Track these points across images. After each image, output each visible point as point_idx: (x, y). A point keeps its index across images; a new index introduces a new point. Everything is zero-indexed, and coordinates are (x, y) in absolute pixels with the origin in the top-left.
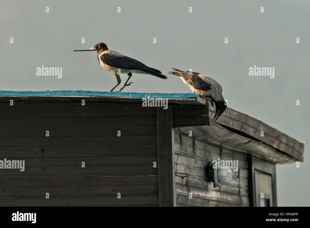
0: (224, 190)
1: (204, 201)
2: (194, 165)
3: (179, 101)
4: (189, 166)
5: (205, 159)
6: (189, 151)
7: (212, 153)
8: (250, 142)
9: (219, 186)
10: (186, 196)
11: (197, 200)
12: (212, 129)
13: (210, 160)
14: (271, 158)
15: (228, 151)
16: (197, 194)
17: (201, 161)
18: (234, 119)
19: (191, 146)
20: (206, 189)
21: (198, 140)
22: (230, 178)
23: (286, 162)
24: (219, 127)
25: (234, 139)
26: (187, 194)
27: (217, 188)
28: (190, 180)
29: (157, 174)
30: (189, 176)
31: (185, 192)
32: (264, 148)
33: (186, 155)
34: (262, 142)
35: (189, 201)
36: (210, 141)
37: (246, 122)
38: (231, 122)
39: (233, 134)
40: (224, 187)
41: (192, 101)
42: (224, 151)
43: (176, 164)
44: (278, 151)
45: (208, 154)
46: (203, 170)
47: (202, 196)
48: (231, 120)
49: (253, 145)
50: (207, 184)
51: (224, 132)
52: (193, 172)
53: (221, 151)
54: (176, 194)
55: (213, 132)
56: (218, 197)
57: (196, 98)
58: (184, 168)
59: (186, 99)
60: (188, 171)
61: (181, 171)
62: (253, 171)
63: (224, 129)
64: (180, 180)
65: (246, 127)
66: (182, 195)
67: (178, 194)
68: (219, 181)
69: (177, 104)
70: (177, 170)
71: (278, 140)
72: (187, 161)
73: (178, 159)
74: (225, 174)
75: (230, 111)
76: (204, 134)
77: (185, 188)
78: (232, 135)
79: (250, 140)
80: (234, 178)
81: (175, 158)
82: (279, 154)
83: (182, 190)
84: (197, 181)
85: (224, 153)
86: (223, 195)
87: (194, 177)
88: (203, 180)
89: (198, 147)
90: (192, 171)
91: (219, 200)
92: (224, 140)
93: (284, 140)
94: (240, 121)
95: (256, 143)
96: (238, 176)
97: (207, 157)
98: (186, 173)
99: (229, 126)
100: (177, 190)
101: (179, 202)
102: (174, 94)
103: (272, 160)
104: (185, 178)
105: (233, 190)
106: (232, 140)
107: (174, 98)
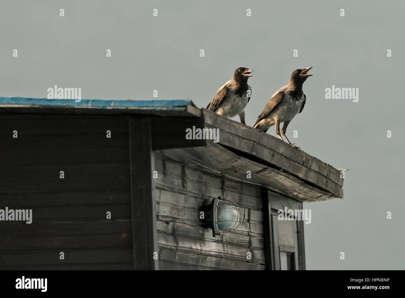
0: (228, 240)
1: (199, 256)
2: (184, 204)
3: (161, 111)
4: (176, 206)
5: (200, 196)
6: (177, 184)
7: (209, 186)
8: (264, 170)
9: (221, 235)
10: (173, 250)
11: (188, 256)
12: (209, 151)
13: (206, 197)
14: (295, 193)
15: (233, 184)
16: (188, 246)
17: (195, 198)
18: (242, 137)
19: (180, 177)
20: (201, 239)
21: (190, 168)
22: (236, 224)
23: (318, 198)
24: (220, 149)
25: (242, 166)
26: (173, 247)
27: (217, 238)
28: (179, 226)
29: (130, 217)
30: (176, 221)
31: (171, 244)
32: (285, 179)
33: (172, 190)
34: (282, 170)
35: (177, 257)
36: (207, 169)
37: (259, 141)
38: (237, 141)
39: (241, 159)
40: (227, 236)
41: (180, 112)
42: (227, 183)
43: (158, 203)
44: (306, 183)
45: (204, 188)
46: (196, 211)
47: (196, 249)
48: (237, 138)
49: (269, 175)
50: (203, 231)
51: (228, 155)
52: (183, 215)
53: (223, 183)
54: (158, 246)
55: (211, 156)
56: (218, 250)
57: (186, 106)
58: (169, 208)
59: (171, 108)
60: (175, 213)
61: (165, 213)
62: (270, 212)
63: (227, 152)
64: (164, 226)
65: (260, 147)
66: (167, 248)
67: (161, 247)
68: (220, 227)
69: (159, 116)
70: (158, 212)
71: (306, 167)
72: (174, 198)
73: (160, 195)
74: (229, 216)
75: (236, 125)
76: (198, 160)
77: (171, 238)
78: (238, 160)
79: (266, 167)
80: (242, 223)
81: (155, 194)
82: (307, 187)
83: (166, 240)
84: (188, 227)
85: (228, 187)
86: (227, 248)
87: (185, 222)
88: (196, 226)
89: (189, 178)
90: (181, 214)
91: (220, 254)
92: (228, 168)
93: (314, 167)
94: (251, 139)
95: (273, 171)
96: (249, 220)
97: (203, 192)
98: (172, 216)
99: (234, 147)
100: (160, 241)
101: (162, 258)
102: (153, 101)
103: (297, 196)
104: (171, 224)
105: (242, 240)
106: (239, 168)
107: (154, 107)
